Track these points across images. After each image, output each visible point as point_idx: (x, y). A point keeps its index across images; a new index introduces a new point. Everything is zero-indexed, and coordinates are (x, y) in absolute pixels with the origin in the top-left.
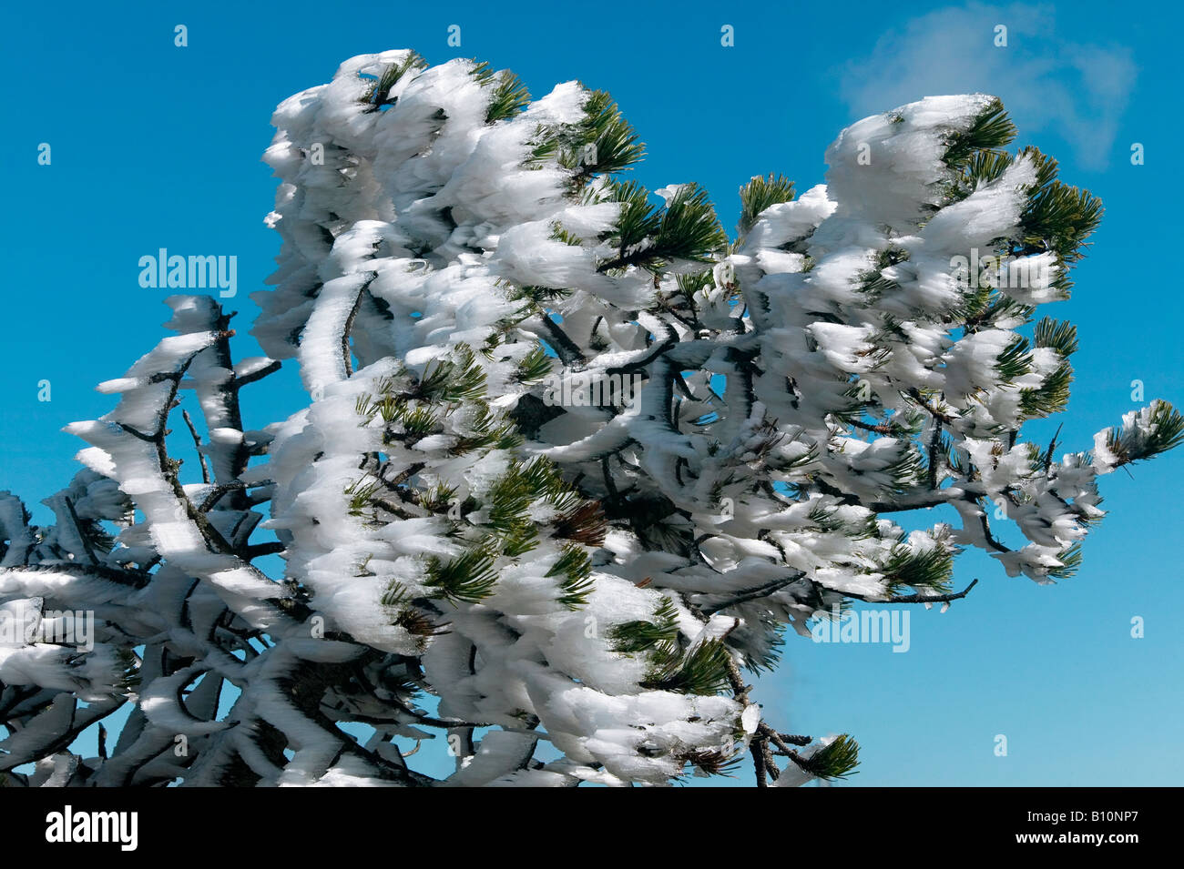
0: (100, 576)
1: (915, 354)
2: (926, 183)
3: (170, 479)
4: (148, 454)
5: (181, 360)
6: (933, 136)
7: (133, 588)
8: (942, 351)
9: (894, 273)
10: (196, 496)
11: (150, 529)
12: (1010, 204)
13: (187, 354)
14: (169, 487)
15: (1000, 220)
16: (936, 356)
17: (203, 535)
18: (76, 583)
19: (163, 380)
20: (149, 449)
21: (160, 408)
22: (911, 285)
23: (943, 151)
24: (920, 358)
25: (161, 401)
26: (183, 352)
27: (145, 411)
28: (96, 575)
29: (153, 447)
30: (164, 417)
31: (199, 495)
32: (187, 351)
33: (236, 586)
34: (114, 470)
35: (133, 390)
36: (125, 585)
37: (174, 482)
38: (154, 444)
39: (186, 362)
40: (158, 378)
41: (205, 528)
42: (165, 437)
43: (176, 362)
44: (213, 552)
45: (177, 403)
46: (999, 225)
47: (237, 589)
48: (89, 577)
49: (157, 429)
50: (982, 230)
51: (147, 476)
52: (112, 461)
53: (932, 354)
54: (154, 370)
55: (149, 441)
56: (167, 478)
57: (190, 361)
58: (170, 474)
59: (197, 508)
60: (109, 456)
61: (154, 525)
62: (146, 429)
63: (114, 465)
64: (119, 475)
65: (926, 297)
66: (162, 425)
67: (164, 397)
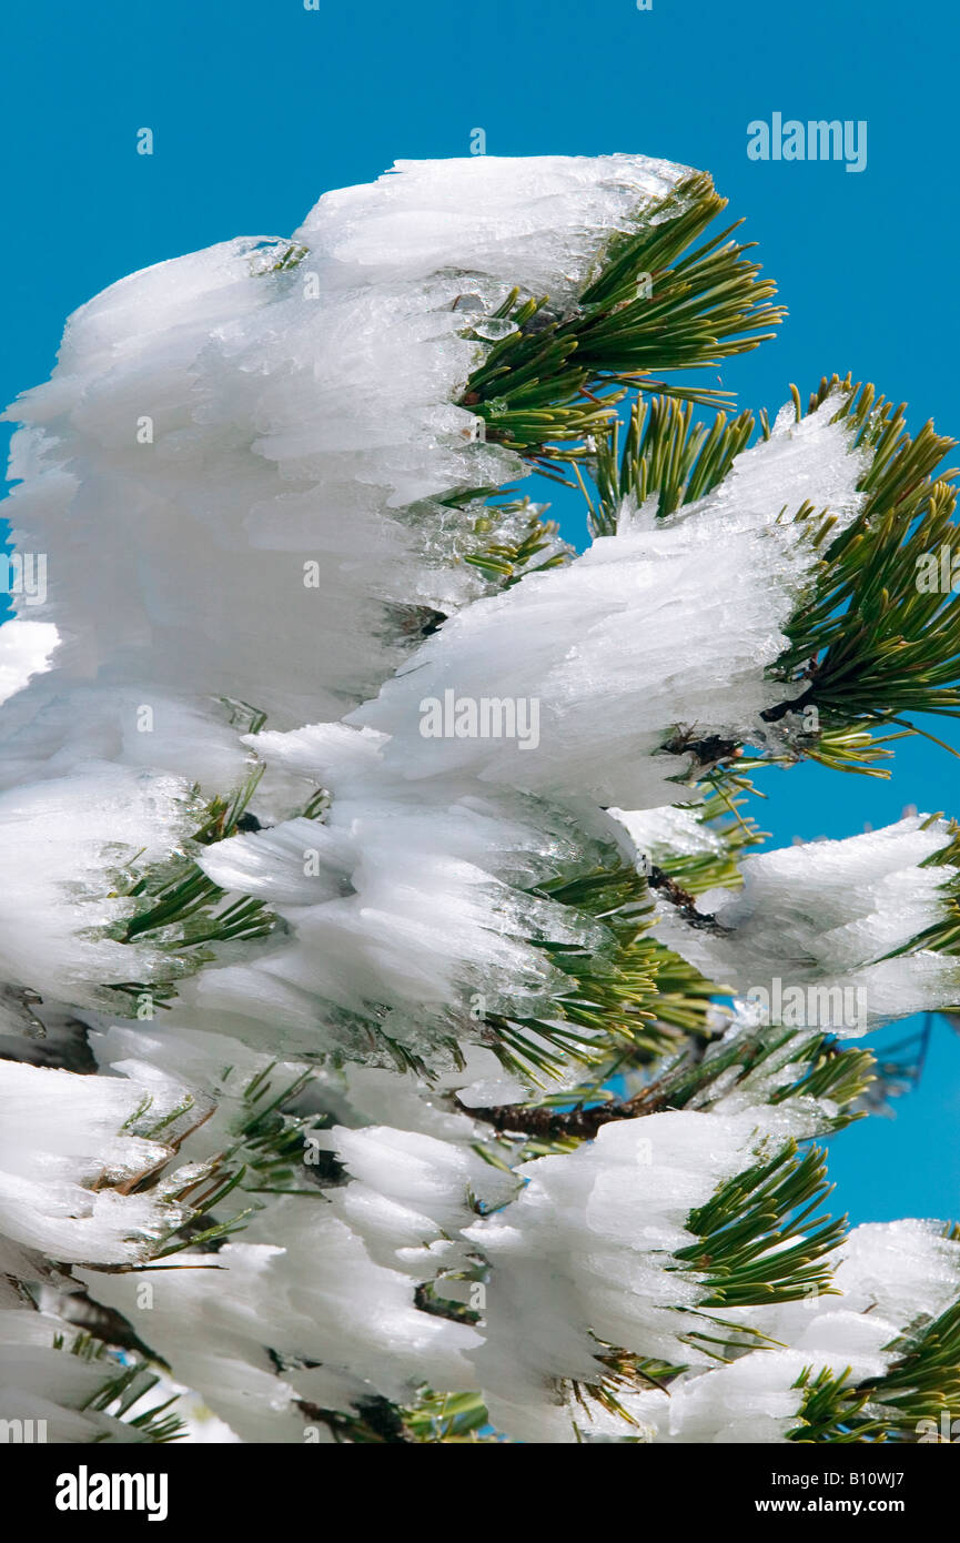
1: (360, 1227)
2: (395, 502)
6: (424, 303)
8: (470, 1213)
9: (255, 860)
12: (742, 579)
15: (700, 642)
16: (446, 1236)
22: (331, 913)
23: (465, 361)
24: (381, 1246)
46: (696, 659)
50: (627, 682)
53: (430, 1226)
65: (387, 960)
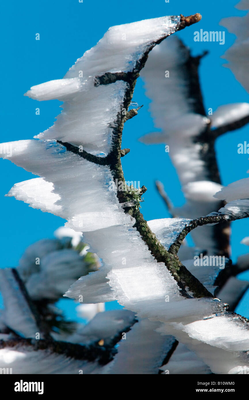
0: (55, 351)
3: (131, 211)
4: (100, 181)
5: (135, 55)
7: (96, 364)
10: (165, 233)
11: (109, 277)
13: (140, 46)
14: (129, 220)
17: (176, 278)
18: (25, 360)
19: (114, 81)
20: (101, 174)
21: (112, 119)
25: (113, 110)
26: (136, 43)
27: (93, 124)
28: (49, 350)
29: (106, 171)
30: (117, 131)
31: (169, 232)
32: (142, 41)
33: (219, 339)
34: (58, 203)
35: (76, 94)
36: (86, 361)
37: (136, 215)
38: (107, 168)
39: (140, 57)
40: (106, 78)
41: (178, 272)
42: (121, 160)
43: (129, 58)
44: (188, 297)
45: (133, 114)
47: (220, 343)
48: (40, 353)
49: (110, 148)
51: (100, 210)
52: (55, 191)
54: (101, 69)
55: (101, 164)
56: (126, 210)
57: (146, 54)
58: (130, 205)
59: (166, 249)
60: (50, 186)
61: (113, 271)
62: (96, 148)
63: (57, 197)
64: (65, 210)
66: (116, 143)
67: (116, 103)
